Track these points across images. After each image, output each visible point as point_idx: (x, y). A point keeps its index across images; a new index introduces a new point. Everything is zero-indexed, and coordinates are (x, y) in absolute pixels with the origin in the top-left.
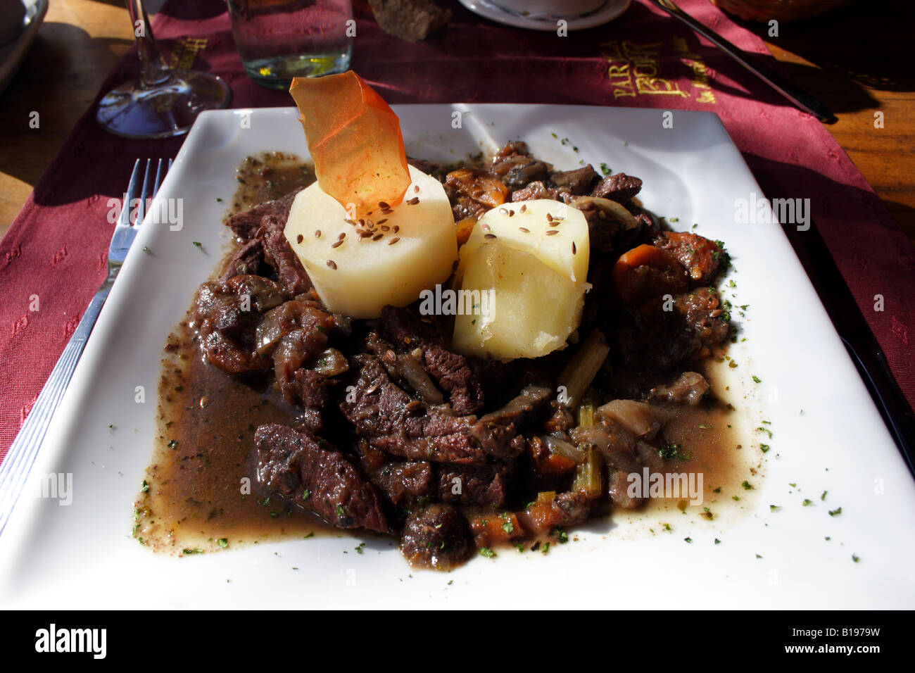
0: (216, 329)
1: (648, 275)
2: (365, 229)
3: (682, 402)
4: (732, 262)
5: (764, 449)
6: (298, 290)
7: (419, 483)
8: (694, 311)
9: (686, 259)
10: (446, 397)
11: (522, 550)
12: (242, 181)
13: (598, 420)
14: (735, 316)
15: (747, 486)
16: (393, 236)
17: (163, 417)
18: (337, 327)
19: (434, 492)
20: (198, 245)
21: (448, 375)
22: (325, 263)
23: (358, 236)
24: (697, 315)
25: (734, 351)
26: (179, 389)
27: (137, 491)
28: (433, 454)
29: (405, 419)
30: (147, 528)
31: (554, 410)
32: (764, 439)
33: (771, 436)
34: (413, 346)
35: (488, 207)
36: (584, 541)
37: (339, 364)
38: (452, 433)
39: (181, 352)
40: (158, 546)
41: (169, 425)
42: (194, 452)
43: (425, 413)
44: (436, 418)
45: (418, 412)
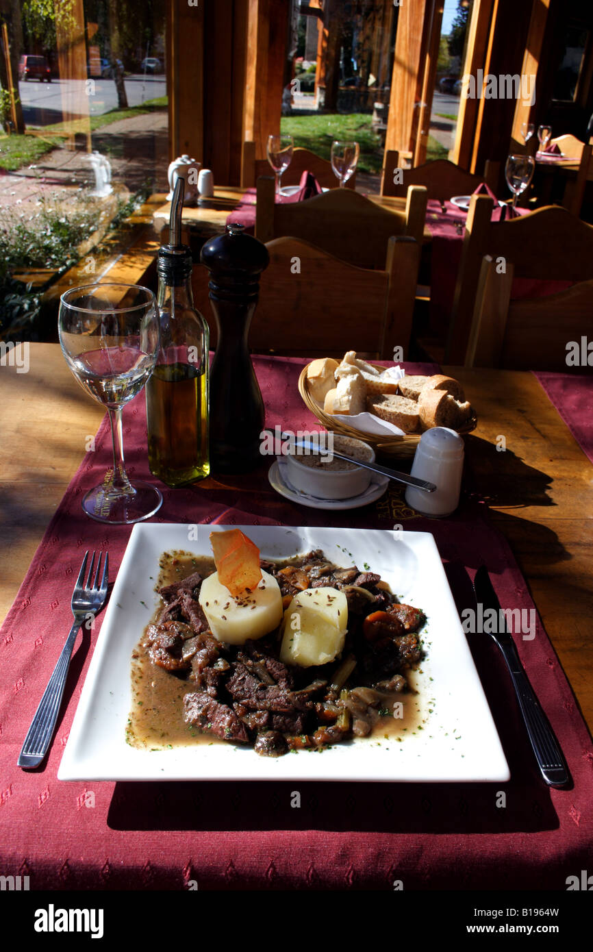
0: (161, 647)
1: (381, 627)
2: (239, 601)
3: (393, 690)
4: (428, 620)
5: (431, 711)
6: (201, 630)
7: (263, 720)
8: (403, 645)
9: (402, 618)
10: (276, 682)
11: (310, 751)
12: (162, 567)
13: (349, 696)
14: (425, 648)
15: (420, 728)
16: (253, 605)
17: (134, 690)
18: (223, 649)
19: (269, 725)
20: (143, 603)
21: (278, 672)
22: (220, 617)
23: (236, 605)
24: (405, 647)
25: (423, 666)
26: (141, 677)
27: (125, 724)
28: (270, 707)
29: (257, 691)
30: (132, 740)
31: (329, 692)
32: (431, 707)
33: (434, 705)
34: (262, 658)
35: (300, 590)
36: (339, 750)
37: (225, 665)
38: (279, 697)
39: (140, 659)
40: (138, 747)
41: (137, 694)
42: (151, 707)
43: (267, 688)
44: (272, 689)
45: (263, 688)
